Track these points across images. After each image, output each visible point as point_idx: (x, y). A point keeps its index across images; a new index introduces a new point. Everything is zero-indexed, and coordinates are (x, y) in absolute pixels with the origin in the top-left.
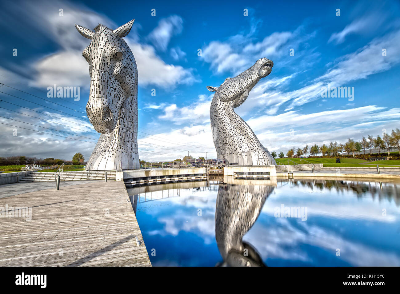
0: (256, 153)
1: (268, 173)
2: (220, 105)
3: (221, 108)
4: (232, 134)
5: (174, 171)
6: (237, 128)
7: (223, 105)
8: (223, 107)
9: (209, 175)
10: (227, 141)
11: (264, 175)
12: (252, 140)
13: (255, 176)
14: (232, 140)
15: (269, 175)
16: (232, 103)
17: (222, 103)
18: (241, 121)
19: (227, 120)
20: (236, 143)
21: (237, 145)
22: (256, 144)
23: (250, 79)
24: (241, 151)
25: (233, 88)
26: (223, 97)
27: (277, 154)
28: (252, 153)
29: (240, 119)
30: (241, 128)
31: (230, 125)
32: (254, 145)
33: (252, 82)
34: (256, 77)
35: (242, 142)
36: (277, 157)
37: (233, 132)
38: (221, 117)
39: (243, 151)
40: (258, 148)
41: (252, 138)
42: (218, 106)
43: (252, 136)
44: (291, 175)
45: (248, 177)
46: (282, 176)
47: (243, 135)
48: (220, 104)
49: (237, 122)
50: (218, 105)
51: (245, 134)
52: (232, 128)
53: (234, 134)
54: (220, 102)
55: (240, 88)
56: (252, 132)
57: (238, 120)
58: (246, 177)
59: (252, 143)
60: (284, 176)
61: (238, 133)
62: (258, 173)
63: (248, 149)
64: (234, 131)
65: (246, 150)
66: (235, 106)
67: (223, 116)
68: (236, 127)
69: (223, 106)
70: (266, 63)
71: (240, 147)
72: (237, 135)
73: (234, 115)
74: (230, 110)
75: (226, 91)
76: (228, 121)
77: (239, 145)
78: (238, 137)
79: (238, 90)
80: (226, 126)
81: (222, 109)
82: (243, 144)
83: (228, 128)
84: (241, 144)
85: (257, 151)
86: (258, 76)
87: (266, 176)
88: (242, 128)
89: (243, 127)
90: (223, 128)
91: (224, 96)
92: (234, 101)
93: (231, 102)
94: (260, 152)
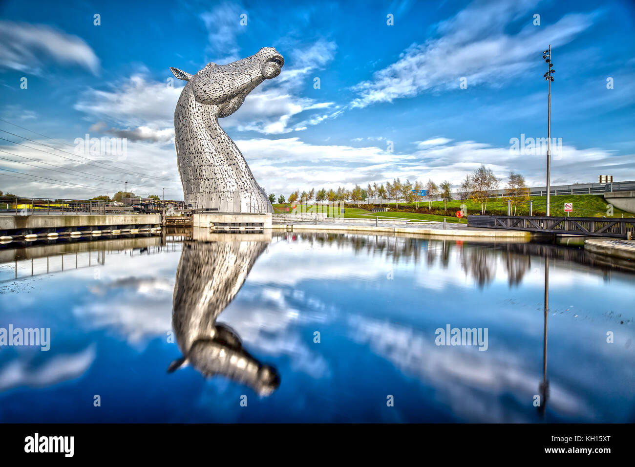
0: (247, 195)
1: (261, 224)
2: (195, 108)
3: (196, 114)
4: (212, 161)
5: (92, 218)
6: (221, 152)
7: (200, 108)
8: (199, 112)
9: (167, 227)
10: (204, 171)
11: (256, 227)
12: (243, 174)
13: (242, 228)
14: (212, 171)
15: (262, 227)
16: (215, 109)
17: (199, 104)
18: (228, 141)
19: (206, 136)
20: (218, 176)
21: (220, 180)
22: (248, 181)
23: (249, 76)
24: (225, 190)
25: (220, 83)
26: (200, 95)
27: (277, 197)
28: (241, 194)
29: (227, 139)
30: (228, 154)
31: (209, 145)
32: (245, 183)
33: (251, 81)
34: (259, 75)
35: (227, 176)
36: (276, 202)
37: (215, 158)
38: (196, 130)
39: (229, 189)
40: (251, 187)
41: (243, 171)
42: (191, 108)
43: (244, 168)
44: (290, 227)
45: (232, 230)
46: (280, 229)
47: (230, 165)
48: (194, 106)
49: (222, 142)
50: (190, 106)
51: (234, 164)
52: (214, 151)
53: (216, 161)
54: (194, 102)
55: (232, 87)
56: (244, 162)
57: (224, 140)
58: (228, 230)
59: (242, 179)
60: (281, 229)
61: (222, 161)
62: (247, 224)
63: (235, 187)
64: (215, 156)
65: (234, 189)
66: (221, 115)
67: (198, 128)
68: (219, 150)
69: (199, 110)
70: (274, 57)
71: (224, 183)
72: (220, 163)
73: (218, 129)
74: (212, 119)
75: (206, 86)
76: (208, 138)
77: (222, 179)
78: (222, 166)
79: (227, 88)
80: (203, 145)
81: (198, 116)
82: (229, 179)
83: (206, 150)
84: (225, 179)
85: (249, 191)
86: (261, 75)
87: (257, 228)
88: (230, 153)
89: (232, 152)
90: (197, 149)
91: (203, 93)
92: (220, 106)
93: (214, 106)
94: (253, 193)
